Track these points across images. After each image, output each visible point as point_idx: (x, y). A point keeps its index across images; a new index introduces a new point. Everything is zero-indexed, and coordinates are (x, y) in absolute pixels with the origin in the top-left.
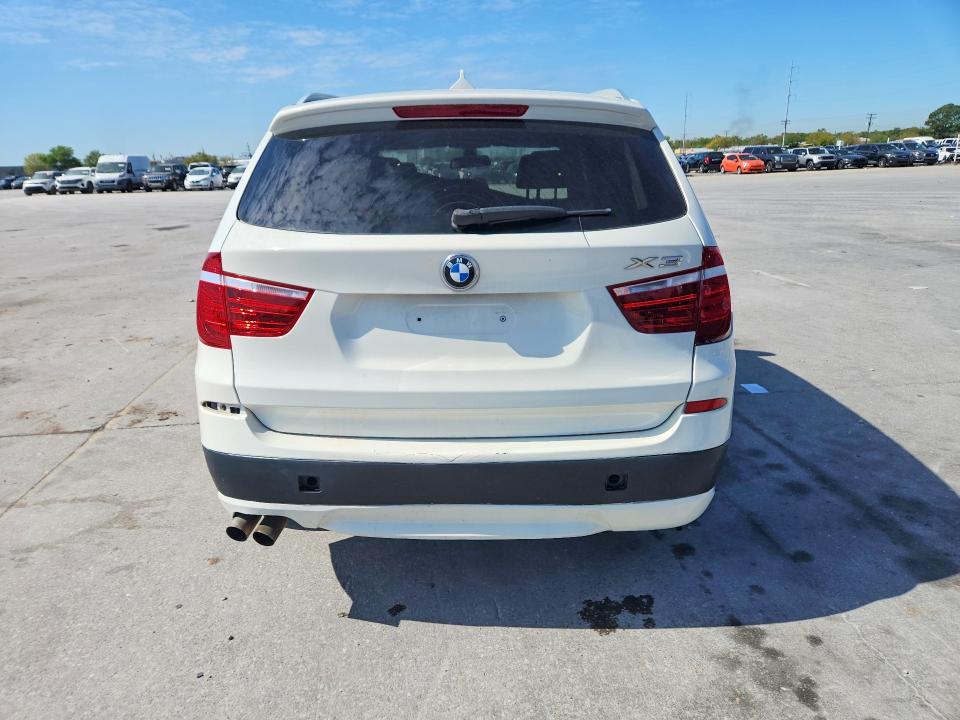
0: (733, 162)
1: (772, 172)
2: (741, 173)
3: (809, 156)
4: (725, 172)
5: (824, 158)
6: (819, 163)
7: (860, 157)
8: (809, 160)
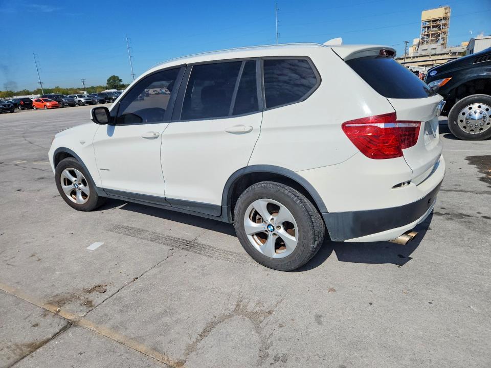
0: (40, 103)
1: (63, 107)
2: (48, 109)
3: (78, 99)
4: (37, 109)
5: (86, 99)
6: (85, 102)
7: (101, 98)
8: (80, 101)
